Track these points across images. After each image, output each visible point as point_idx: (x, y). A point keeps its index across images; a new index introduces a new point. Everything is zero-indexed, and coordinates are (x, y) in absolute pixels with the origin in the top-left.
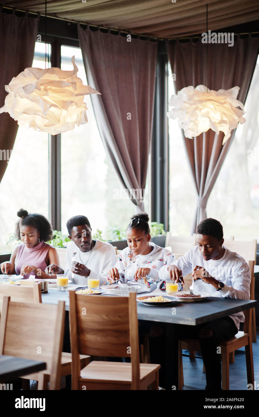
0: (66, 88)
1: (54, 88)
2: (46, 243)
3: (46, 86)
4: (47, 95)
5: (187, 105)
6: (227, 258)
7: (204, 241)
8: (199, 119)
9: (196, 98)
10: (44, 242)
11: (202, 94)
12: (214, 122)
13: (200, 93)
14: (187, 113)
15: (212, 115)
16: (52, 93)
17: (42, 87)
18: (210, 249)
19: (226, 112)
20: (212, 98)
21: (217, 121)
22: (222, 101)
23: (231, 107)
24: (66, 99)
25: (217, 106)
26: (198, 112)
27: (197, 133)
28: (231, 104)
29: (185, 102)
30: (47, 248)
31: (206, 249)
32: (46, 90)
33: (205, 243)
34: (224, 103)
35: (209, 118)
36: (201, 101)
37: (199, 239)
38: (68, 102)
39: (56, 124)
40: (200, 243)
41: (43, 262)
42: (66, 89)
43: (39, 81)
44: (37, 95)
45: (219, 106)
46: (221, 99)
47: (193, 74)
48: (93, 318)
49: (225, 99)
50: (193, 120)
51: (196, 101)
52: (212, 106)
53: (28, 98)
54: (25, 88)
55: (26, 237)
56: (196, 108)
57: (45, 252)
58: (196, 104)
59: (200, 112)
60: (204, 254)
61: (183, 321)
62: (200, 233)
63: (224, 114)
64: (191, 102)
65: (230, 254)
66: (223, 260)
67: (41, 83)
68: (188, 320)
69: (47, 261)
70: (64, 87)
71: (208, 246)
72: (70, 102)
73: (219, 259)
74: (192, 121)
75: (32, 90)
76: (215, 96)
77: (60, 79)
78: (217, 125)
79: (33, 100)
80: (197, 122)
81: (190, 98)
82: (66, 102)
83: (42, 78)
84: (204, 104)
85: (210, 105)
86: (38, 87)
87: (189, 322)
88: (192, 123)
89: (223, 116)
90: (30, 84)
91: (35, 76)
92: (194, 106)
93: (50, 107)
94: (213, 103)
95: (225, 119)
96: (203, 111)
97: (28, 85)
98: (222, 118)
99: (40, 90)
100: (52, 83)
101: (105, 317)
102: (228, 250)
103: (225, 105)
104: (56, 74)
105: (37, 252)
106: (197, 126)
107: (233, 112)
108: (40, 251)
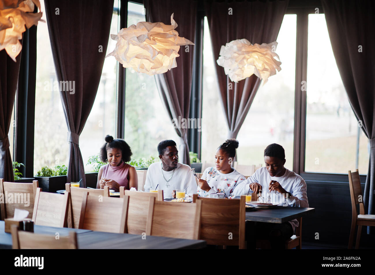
0: (170, 39)
1: (159, 38)
2: (127, 163)
3: (154, 37)
4: (155, 44)
5: (236, 55)
6: (287, 176)
7: (270, 161)
8: (246, 67)
9: (244, 50)
10: (124, 163)
11: (248, 46)
12: (258, 69)
13: (246, 46)
14: (236, 61)
15: (256, 63)
16: (159, 43)
17: (151, 38)
18: (275, 168)
19: (267, 61)
20: (256, 49)
21: (261, 69)
22: (265, 53)
23: (271, 58)
24: (167, 47)
25: (261, 56)
26: (245, 61)
27: (243, 77)
28: (271, 55)
29: (235, 53)
30: (128, 167)
31: (272, 168)
32: (154, 40)
33: (271, 163)
34: (266, 54)
35: (255, 66)
36: (248, 52)
37: (267, 160)
38: (170, 50)
39: (159, 67)
40: (267, 163)
41: (125, 179)
42: (168, 40)
43: (150, 32)
44: (147, 43)
45: (262, 56)
46: (264, 50)
47: (228, 29)
48: (212, 216)
49: (266, 51)
50: (241, 67)
51: (244, 51)
52: (257, 57)
53: (139, 46)
54: (139, 38)
55: (113, 157)
56: (244, 58)
57: (127, 170)
58: (243, 54)
59: (247, 61)
60: (271, 171)
61: (271, 220)
62: (268, 156)
63: (266, 63)
64: (240, 52)
65: (289, 173)
66: (284, 177)
67: (151, 34)
68: (275, 220)
69: (128, 177)
70: (168, 38)
71: (274, 165)
72: (172, 50)
73: (281, 176)
74: (239, 68)
75: (144, 39)
76: (258, 48)
77: (164, 31)
78: (261, 72)
79: (144, 48)
80: (243, 69)
81: (240, 49)
82: (169, 50)
83: (152, 31)
84: (250, 54)
85: (255, 56)
86: (149, 37)
87: (276, 221)
88: (240, 69)
89: (265, 64)
90: (143, 35)
91: (147, 29)
92: (242, 56)
93: (158, 54)
94: (257, 54)
95: (267, 67)
96: (249, 60)
97: (141, 36)
98: (265, 66)
99: (150, 40)
100: (158, 34)
101: (221, 215)
102: (288, 170)
103: (266, 56)
104: (162, 28)
105: (120, 171)
106: (243, 72)
107: (273, 62)
108: (122, 169)
